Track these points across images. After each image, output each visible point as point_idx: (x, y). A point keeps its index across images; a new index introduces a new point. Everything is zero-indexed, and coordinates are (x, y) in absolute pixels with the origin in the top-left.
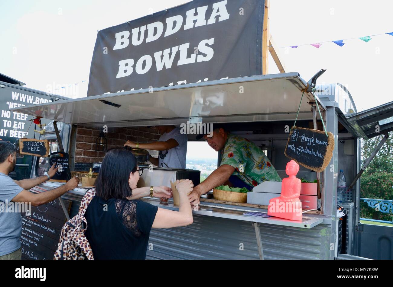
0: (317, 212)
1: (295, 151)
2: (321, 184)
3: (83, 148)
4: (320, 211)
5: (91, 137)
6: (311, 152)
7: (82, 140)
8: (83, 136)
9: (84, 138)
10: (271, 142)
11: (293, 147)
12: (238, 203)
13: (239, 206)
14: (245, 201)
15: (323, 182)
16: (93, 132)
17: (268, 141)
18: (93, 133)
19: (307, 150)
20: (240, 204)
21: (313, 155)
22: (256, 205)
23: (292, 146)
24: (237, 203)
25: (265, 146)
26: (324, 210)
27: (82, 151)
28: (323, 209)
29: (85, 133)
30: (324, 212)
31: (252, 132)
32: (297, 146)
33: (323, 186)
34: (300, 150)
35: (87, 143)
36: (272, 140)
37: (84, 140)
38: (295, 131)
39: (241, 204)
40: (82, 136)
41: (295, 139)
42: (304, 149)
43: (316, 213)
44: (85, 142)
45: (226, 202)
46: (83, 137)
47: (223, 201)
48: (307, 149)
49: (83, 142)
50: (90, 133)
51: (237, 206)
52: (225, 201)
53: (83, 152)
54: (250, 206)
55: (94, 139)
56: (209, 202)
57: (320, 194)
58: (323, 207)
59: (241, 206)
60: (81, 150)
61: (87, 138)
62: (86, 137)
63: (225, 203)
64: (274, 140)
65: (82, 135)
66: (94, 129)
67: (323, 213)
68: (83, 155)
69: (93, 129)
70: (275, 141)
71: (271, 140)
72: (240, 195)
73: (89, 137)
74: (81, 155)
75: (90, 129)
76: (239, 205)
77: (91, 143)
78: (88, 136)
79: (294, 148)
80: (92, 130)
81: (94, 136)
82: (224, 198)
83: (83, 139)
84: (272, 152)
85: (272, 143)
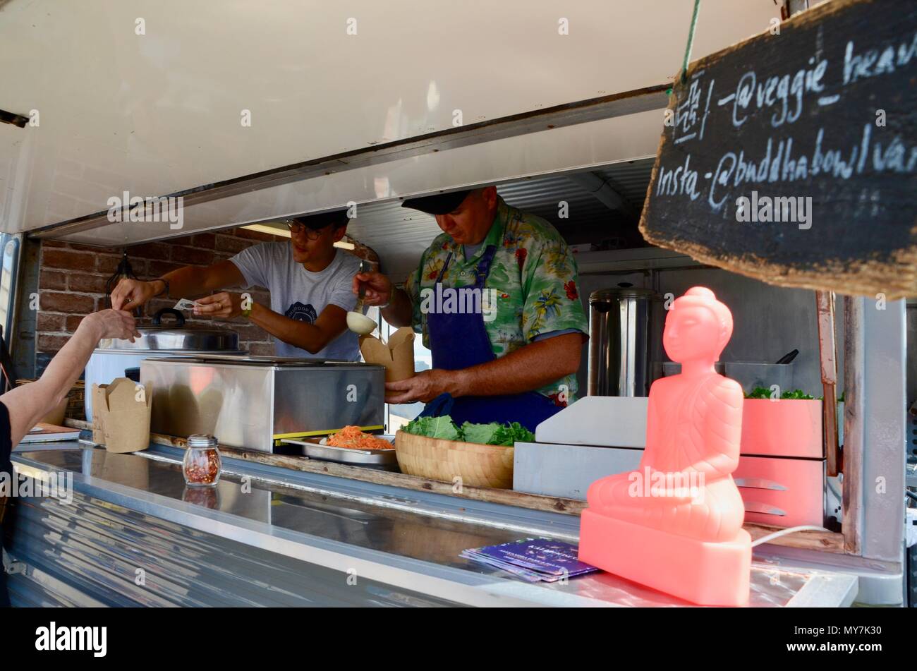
0: (824, 542)
1: (694, 197)
2: (841, 405)
3: (65, 309)
4: (838, 536)
5: (93, 274)
6: (803, 160)
7: (61, 284)
8: (64, 271)
9: (67, 279)
10: (651, 278)
11: (683, 179)
12: (476, 488)
13: (482, 501)
14: (504, 480)
15: (850, 396)
16: (100, 260)
17: (642, 274)
18: (97, 263)
19: (777, 161)
20: (485, 495)
21: (826, 176)
22: (547, 501)
23: (681, 174)
24: (473, 490)
25: (631, 287)
26: (859, 532)
27: (59, 317)
28: (852, 526)
29: (68, 262)
30: (859, 541)
31: (587, 246)
32: (703, 164)
33: (851, 413)
34: (724, 179)
35: (78, 293)
36: (653, 270)
37: (66, 285)
38: (695, 85)
39: (490, 493)
40: (60, 273)
41: (695, 128)
42: (754, 158)
43: (818, 544)
44: (72, 289)
45: (435, 485)
46: (63, 276)
47: (424, 477)
48: (774, 155)
49: (63, 289)
50: (87, 264)
51: (474, 500)
52: (428, 479)
53: (65, 320)
54: (524, 501)
55: (102, 280)
56: (375, 481)
57: (840, 452)
58: (854, 518)
59: (491, 502)
60: (59, 313)
61: (77, 279)
62: (72, 276)
63: (428, 486)
64: (660, 270)
65: (59, 270)
66: (100, 252)
67: (853, 544)
68: (64, 328)
69: (98, 250)
70: (661, 273)
71: (651, 272)
72: (490, 456)
73: (83, 276)
74: (58, 329)
75: (88, 252)
76: (481, 498)
77: (92, 295)
78: (79, 272)
79: (690, 179)
80: (92, 253)
81: (101, 272)
82: (429, 470)
83: (64, 282)
84: (650, 302)
85: (654, 281)
